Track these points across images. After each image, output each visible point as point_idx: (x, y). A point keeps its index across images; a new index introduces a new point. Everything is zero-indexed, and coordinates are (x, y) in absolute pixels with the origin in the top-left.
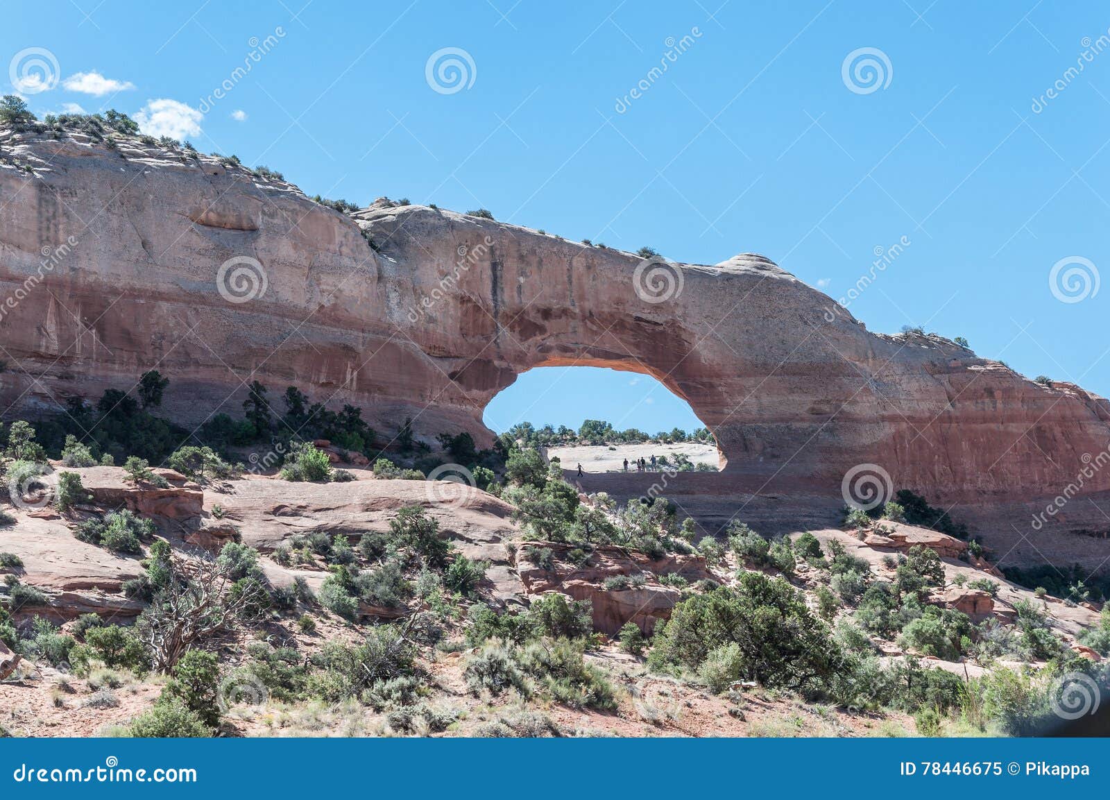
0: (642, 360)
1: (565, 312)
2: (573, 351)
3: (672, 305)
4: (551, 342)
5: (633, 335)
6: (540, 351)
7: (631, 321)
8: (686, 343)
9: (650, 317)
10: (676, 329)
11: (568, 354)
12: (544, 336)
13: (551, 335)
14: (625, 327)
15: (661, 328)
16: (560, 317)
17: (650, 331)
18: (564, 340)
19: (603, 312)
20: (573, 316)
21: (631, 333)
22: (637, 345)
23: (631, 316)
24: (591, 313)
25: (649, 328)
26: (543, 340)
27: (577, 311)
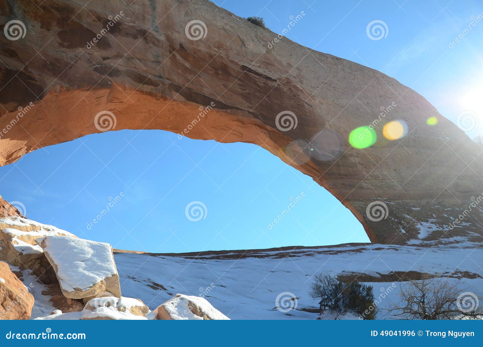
0: (255, 116)
1: (143, 33)
2: (155, 84)
3: (285, 64)
4: (117, 64)
5: (239, 85)
6: (96, 69)
7: (238, 69)
8: (305, 104)
9: (260, 71)
10: (293, 89)
11: (147, 88)
12: (105, 53)
13: (118, 56)
14: (230, 75)
15: (275, 84)
16: (135, 37)
17: (262, 85)
18: (141, 68)
19: (200, 51)
20: (156, 43)
21: (240, 83)
22: (247, 97)
23: (236, 64)
24: (181, 46)
25: (261, 82)
26: (104, 59)
27: (162, 38)
